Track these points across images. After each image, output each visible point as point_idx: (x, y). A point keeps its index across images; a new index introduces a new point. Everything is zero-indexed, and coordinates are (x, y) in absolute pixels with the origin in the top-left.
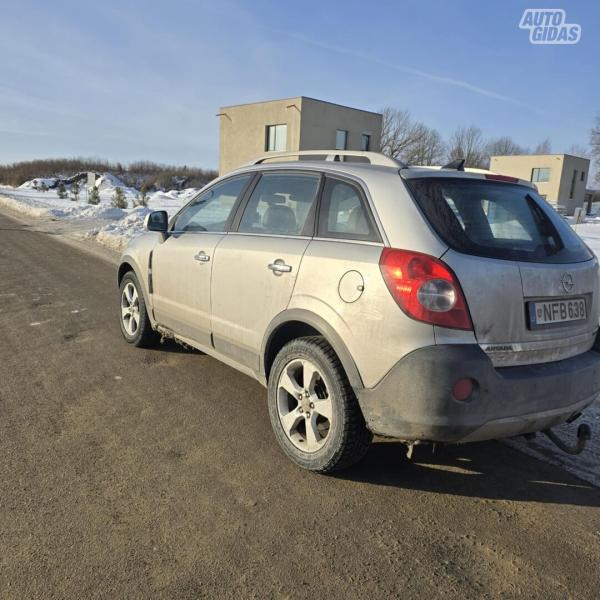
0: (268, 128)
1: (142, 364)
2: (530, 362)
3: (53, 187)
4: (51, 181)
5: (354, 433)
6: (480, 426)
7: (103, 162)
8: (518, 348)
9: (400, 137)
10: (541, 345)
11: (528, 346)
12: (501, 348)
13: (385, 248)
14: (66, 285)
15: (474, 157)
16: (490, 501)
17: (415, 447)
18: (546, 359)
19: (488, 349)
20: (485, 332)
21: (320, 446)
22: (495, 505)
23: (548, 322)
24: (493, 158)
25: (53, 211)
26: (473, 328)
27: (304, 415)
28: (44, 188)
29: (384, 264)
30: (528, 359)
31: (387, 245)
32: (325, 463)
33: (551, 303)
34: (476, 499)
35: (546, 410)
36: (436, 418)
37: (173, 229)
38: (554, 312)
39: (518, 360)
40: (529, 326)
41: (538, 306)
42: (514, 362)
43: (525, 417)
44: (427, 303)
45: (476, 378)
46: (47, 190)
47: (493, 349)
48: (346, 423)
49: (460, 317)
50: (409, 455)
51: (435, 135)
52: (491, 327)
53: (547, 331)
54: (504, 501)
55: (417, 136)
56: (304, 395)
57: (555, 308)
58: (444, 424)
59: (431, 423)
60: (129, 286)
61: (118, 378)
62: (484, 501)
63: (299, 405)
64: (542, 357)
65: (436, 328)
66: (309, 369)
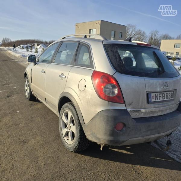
0: (90, 30)
1: (28, 107)
2: (149, 116)
3: (25, 48)
4: (25, 46)
5: (82, 139)
6: (126, 141)
7: (41, 40)
8: (143, 110)
9: (133, 33)
10: (153, 110)
11: (147, 110)
12: (136, 111)
13: (94, 71)
14: (16, 79)
15: (156, 40)
16: (133, 166)
17: (103, 146)
18: (156, 115)
19: (131, 111)
20: (130, 105)
21: (72, 142)
22: (135, 168)
23: (157, 100)
24: (162, 40)
25: (22, 55)
26: (124, 103)
27: (69, 130)
28: (23, 48)
29: (93, 77)
30: (147, 115)
31: (95, 70)
32: (73, 149)
33: (158, 93)
34: (128, 165)
35: (154, 134)
36: (109, 137)
37: (38, 61)
38: (160, 97)
39: (143, 115)
40: (148, 102)
41: (153, 95)
42: (142, 116)
43: (145, 137)
44: (107, 93)
45: (124, 122)
46: (24, 49)
47: (133, 111)
48: (80, 136)
49: (119, 98)
50: (101, 149)
51: (144, 33)
52: (132, 103)
53: (156, 104)
54: (139, 166)
55: (138, 33)
56: (69, 123)
57: (160, 95)
58: (112, 140)
59: (107, 139)
60: (27, 80)
61: (18, 111)
62: (131, 166)
63: (67, 127)
64: (154, 114)
65: (110, 102)
66: (70, 114)
